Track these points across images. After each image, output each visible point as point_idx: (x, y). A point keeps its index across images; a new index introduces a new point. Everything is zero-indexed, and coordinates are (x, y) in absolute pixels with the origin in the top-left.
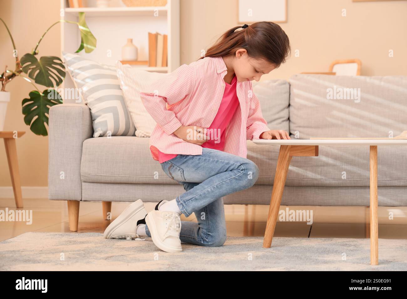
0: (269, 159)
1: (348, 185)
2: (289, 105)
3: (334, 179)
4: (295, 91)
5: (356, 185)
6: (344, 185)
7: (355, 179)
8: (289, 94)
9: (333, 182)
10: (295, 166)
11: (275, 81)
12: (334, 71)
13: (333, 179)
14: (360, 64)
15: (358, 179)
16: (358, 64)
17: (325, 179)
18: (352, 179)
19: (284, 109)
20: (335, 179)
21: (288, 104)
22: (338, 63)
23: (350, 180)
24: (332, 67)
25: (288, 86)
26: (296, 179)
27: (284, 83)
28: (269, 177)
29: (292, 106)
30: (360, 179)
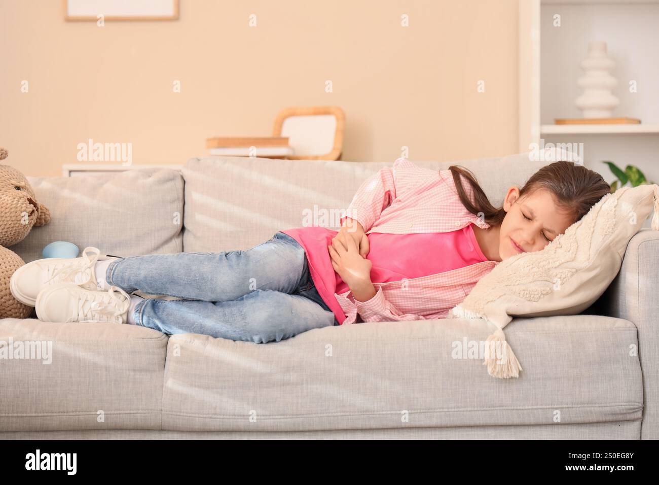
0: (134, 370)
1: (316, 428)
2: (183, 229)
3: (284, 415)
4: (194, 196)
5: (333, 427)
6: (307, 428)
7: (330, 414)
8: (181, 204)
9: (282, 420)
10: (195, 386)
11: (149, 174)
12: (284, 134)
13: (281, 415)
14: (342, 118)
15: (339, 414)
16: (337, 119)
17: (264, 416)
18: (325, 415)
19: (171, 239)
20: (287, 415)
21: (180, 228)
22: (292, 114)
23: (319, 415)
24: (280, 124)
25: (179, 184)
26: (197, 415)
27: (171, 179)
28: (135, 412)
29: (189, 231)
30: (342, 414)
